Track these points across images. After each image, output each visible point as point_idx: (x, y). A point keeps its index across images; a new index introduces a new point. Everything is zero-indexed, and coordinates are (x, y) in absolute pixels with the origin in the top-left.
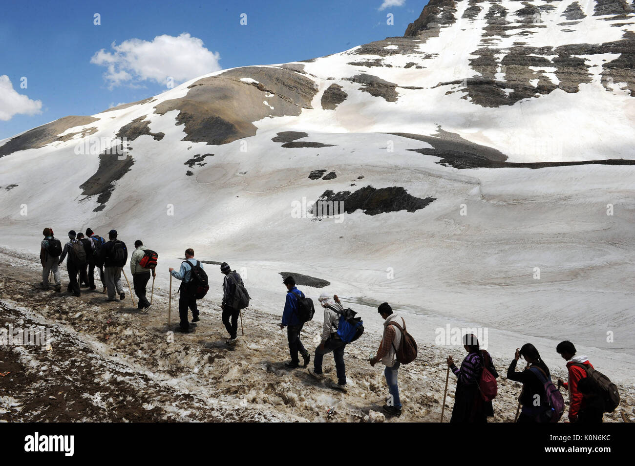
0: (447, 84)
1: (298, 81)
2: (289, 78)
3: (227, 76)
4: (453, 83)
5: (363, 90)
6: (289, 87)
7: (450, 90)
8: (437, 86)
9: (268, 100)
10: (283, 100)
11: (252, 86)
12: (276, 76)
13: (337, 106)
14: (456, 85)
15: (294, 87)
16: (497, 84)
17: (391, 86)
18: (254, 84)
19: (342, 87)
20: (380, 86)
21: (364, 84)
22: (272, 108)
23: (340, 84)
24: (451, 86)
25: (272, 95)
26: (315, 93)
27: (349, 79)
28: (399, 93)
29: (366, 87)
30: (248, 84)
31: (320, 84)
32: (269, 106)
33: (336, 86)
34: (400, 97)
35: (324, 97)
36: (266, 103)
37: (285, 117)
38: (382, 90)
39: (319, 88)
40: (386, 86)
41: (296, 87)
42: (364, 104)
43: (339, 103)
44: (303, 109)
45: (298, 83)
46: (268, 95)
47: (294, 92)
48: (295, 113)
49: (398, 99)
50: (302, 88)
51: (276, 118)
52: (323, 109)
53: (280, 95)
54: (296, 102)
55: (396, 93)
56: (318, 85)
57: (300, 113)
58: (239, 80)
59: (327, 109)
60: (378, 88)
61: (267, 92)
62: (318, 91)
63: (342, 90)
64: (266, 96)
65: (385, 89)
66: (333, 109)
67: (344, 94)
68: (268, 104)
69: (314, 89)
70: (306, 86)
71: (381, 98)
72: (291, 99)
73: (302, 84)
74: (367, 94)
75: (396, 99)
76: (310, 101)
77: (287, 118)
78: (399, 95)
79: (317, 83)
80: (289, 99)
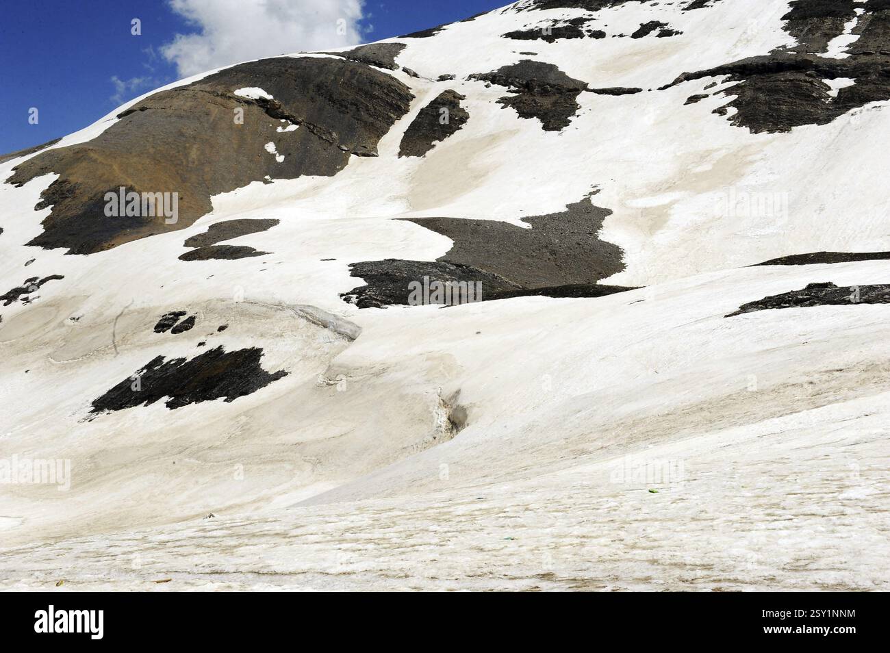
0: (699, 75)
1: (367, 87)
3: (207, 87)
4: (713, 73)
5: (505, 102)
6: (341, 105)
7: (701, 92)
8: (674, 84)
9: (280, 141)
10: (314, 137)
11: (256, 109)
13: (434, 146)
14: (719, 78)
15: (352, 104)
16: (816, 67)
17: (570, 90)
18: (261, 102)
19: (462, 98)
20: (546, 90)
21: (512, 88)
22: (281, 159)
23: (460, 92)
24: (708, 80)
25: (293, 128)
26: (399, 117)
27: (483, 77)
28: (580, 107)
29: (514, 95)
30: (248, 102)
31: (419, 92)
32: (274, 155)
33: (450, 97)
34: (578, 116)
35: (414, 126)
36: (271, 147)
37: (303, 178)
38: (546, 102)
39: (411, 103)
40: (559, 90)
41: (356, 105)
42: (493, 139)
43: (441, 140)
44: (353, 157)
45: (366, 93)
46: (284, 128)
47: (348, 115)
48: (331, 167)
49: (570, 121)
50: (370, 106)
51: (279, 183)
52: (400, 155)
53: (312, 127)
54: (343, 141)
55: (573, 108)
56: (413, 97)
57: (342, 169)
58: (229, 95)
59: (408, 155)
60: (542, 95)
61: (283, 121)
62: (407, 111)
63: (462, 104)
64: (280, 129)
65: (554, 98)
66: (420, 153)
67: (461, 114)
68: (276, 150)
69: (399, 107)
70: (382, 99)
71: (536, 123)
72: (334, 134)
73: (373, 97)
74: (511, 112)
75: (567, 123)
76: (379, 137)
77: (305, 181)
78: (577, 112)
79: (412, 92)
80: (331, 134)
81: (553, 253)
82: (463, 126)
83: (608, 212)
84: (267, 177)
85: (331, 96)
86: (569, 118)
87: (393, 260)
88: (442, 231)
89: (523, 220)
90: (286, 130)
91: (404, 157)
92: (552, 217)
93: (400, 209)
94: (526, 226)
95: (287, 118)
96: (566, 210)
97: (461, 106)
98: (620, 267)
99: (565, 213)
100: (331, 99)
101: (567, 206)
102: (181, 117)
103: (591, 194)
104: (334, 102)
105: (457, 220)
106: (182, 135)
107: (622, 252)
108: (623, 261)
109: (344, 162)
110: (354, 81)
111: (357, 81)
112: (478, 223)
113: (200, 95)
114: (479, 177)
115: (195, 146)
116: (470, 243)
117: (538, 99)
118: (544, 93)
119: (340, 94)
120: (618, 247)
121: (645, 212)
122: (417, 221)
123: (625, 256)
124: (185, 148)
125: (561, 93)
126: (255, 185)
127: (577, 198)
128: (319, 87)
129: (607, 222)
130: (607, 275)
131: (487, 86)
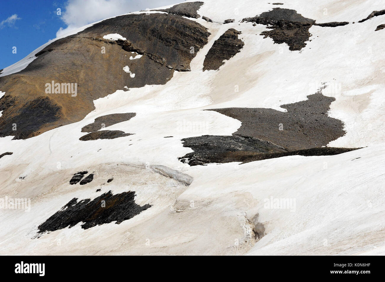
1: (182, 30)
2: (170, 29)
3: (87, 35)
5: (265, 34)
6: (167, 41)
9: (131, 65)
10: (152, 62)
11: (116, 47)
12: (153, 27)
13: (224, 63)
15: (173, 40)
17: (304, 25)
18: (119, 42)
19: (239, 33)
20: (290, 26)
21: (269, 25)
22: (133, 76)
23: (238, 29)
25: (139, 56)
26: (202, 47)
27: (251, 20)
28: (312, 35)
29: (271, 30)
30: (112, 43)
31: (213, 31)
32: (129, 74)
33: (232, 33)
34: (310, 41)
35: (211, 52)
36: (127, 69)
37: (147, 86)
38: (290, 33)
39: (209, 38)
40: (298, 25)
41: (176, 41)
42: (259, 57)
43: (228, 59)
44: (176, 72)
45: (181, 33)
46: (134, 57)
47: (171, 47)
48: (163, 79)
49: (306, 44)
50: (184, 41)
51: (132, 90)
52: (204, 69)
53: (150, 55)
54: (169, 63)
55: (307, 36)
56: (210, 34)
57: (169, 80)
58: (100, 39)
59: (208, 69)
60: (288, 29)
61: (133, 53)
62: (206, 43)
63: (240, 37)
64: (131, 58)
65: (295, 31)
66: (216, 68)
67: (239, 43)
68: (130, 70)
69: (201, 40)
70: (191, 37)
71: (284, 46)
72: (164, 59)
73: (185, 35)
74: (270, 40)
75: (304, 45)
76: (191, 59)
77: (148, 88)
78: (310, 38)
79: (209, 31)
80: (162, 59)
81: (301, 126)
82: (241, 50)
83: (333, 99)
84: (126, 87)
85: (160, 36)
86: (305, 42)
87: (208, 136)
88: (234, 117)
89: (282, 106)
90: (135, 58)
91: (206, 71)
92: (299, 104)
93: (206, 103)
94: (284, 110)
95: (135, 51)
96: (307, 99)
97: (239, 38)
98: (342, 133)
99: (307, 101)
100: (160, 38)
101: (308, 97)
102: (73, 54)
103: (321, 89)
104: (162, 40)
105: (243, 109)
106: (74, 64)
107: (343, 124)
108: (344, 130)
109: (171, 76)
110: (174, 26)
111: (176, 26)
112: (255, 110)
113: (83, 39)
114: (252, 81)
115: (83, 71)
116: (251, 123)
117: (286, 32)
118: (289, 27)
119: (166, 34)
120: (340, 121)
121: (355, 98)
122: (218, 110)
123: (345, 126)
124: (77, 72)
125: (299, 27)
126: (119, 92)
127: (313, 91)
128: (153, 31)
129: (333, 105)
130: (334, 139)
131: (254, 25)
